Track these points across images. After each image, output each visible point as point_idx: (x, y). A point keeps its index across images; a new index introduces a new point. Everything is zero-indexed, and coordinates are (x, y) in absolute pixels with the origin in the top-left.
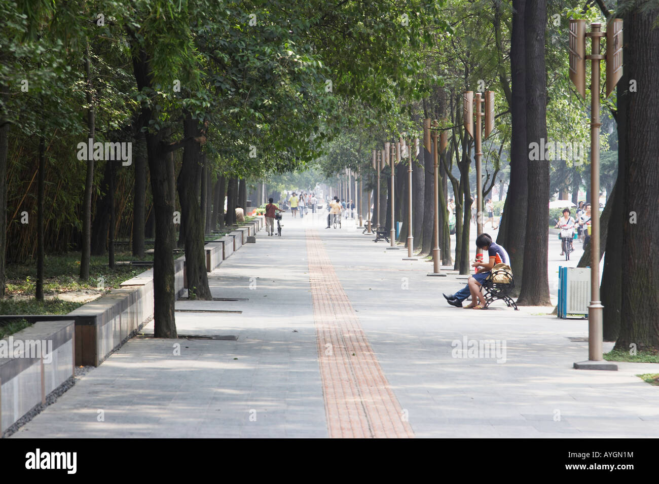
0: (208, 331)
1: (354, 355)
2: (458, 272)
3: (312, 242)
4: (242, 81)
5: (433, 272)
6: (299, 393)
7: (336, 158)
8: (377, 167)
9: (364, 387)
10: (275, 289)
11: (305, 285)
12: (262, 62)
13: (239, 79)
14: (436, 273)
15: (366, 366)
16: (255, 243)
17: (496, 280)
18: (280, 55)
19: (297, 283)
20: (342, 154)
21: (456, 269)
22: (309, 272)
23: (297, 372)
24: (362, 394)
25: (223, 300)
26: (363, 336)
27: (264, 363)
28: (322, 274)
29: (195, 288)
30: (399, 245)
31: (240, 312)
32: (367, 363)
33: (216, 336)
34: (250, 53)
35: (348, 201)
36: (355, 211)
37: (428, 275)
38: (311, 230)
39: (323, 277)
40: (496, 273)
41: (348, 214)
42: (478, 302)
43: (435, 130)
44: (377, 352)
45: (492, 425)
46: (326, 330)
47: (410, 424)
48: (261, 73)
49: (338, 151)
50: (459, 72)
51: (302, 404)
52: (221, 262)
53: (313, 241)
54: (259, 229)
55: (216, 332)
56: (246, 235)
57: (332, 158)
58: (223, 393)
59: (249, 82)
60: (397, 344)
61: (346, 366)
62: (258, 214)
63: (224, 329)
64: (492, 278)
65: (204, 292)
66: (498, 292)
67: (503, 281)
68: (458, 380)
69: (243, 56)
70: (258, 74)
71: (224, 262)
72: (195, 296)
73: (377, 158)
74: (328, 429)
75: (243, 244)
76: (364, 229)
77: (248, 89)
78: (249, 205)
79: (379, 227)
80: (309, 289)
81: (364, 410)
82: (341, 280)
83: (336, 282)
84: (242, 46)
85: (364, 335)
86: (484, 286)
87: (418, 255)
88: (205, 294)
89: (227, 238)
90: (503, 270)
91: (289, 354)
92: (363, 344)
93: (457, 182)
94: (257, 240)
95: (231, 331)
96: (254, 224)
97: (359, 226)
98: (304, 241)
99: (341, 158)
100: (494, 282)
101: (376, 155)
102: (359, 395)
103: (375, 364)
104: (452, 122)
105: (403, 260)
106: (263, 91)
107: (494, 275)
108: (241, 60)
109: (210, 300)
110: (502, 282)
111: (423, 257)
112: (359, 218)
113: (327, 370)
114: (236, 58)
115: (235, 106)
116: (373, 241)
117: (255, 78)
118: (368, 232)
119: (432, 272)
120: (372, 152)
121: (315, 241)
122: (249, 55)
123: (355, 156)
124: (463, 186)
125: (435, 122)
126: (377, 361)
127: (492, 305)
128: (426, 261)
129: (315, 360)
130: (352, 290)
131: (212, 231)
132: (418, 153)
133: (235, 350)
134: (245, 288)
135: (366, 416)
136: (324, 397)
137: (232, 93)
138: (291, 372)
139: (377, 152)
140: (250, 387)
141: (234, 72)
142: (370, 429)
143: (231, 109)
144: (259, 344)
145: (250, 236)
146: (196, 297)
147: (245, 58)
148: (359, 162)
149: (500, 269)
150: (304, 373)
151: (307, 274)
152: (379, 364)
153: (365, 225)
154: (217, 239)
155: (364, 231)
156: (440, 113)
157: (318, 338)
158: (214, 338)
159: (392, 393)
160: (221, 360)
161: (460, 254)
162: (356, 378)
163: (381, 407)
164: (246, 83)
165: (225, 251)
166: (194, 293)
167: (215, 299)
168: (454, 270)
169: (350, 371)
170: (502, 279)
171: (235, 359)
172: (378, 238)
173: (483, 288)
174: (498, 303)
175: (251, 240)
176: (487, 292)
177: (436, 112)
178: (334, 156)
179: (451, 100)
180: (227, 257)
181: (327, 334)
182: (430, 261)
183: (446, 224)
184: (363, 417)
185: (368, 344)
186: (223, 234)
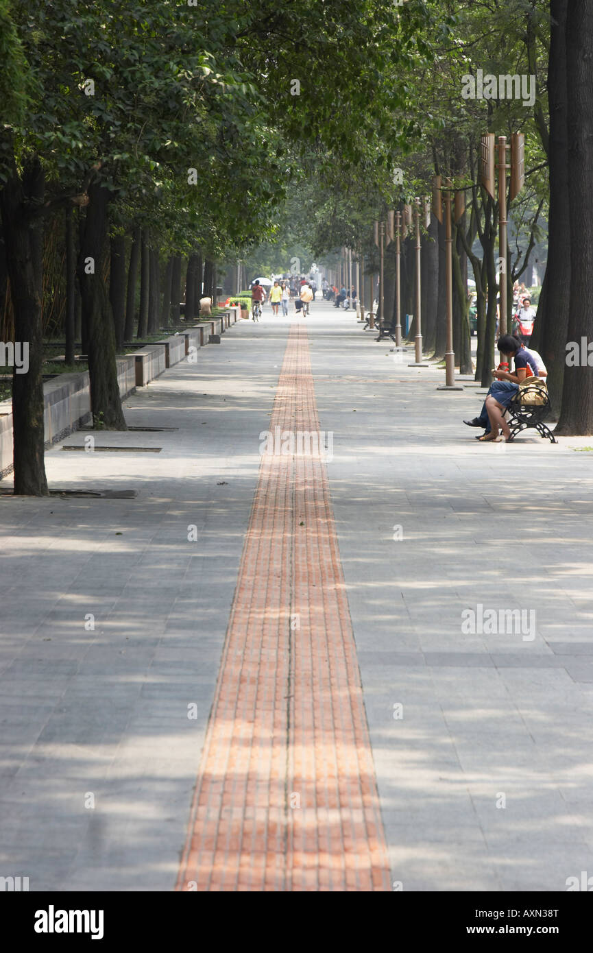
0: (98, 482)
1: (302, 524)
2: (479, 384)
3: (295, 341)
4: (133, 110)
5: (445, 383)
6: (193, 601)
7: (327, 232)
8: (380, 243)
9: (303, 587)
10: (221, 412)
11: (265, 405)
12: (163, 82)
13: (129, 108)
14: (449, 385)
15: (316, 546)
16: (219, 343)
17: (525, 400)
18: (191, 73)
19: (253, 402)
20: (334, 227)
21: (476, 379)
22: (277, 385)
23: (204, 558)
24: (295, 603)
25: (143, 430)
26: (324, 491)
27: (160, 541)
28: (294, 388)
29: (102, 413)
30: (408, 346)
31: (158, 450)
32: (319, 541)
33: (107, 491)
34: (145, 67)
35: (349, 288)
36: (357, 300)
37: (438, 389)
38: (298, 325)
39: (294, 392)
40: (525, 391)
41: (348, 303)
42: (500, 430)
43: (447, 190)
44: (338, 519)
45: (496, 667)
46: (273, 479)
47: (359, 667)
48: (161, 98)
49: (329, 223)
50: (480, 112)
51: (191, 626)
52: (164, 372)
53: (297, 340)
54: (231, 324)
55: (109, 485)
56: (207, 333)
57: (321, 232)
58: (70, 604)
59: (143, 113)
60: (371, 504)
61: (285, 545)
62: (231, 305)
63: (123, 478)
64: (519, 398)
65: (115, 419)
66: (528, 416)
67: (535, 401)
68: (452, 570)
69: (133, 73)
70: (156, 99)
71: (168, 372)
72: (101, 424)
73: (380, 231)
74: (217, 681)
75: (202, 345)
76: (366, 324)
77: (141, 122)
78: (219, 293)
79: (382, 321)
80: (269, 412)
81: (290, 636)
82: (317, 398)
83: (311, 401)
84: (133, 57)
85: (327, 488)
86: (509, 408)
87: (430, 359)
88: (117, 422)
89: (175, 339)
90: (534, 386)
91: (204, 523)
92: (321, 504)
93: (479, 262)
94: (222, 339)
95: (131, 483)
96: (222, 318)
97: (360, 319)
98: (285, 340)
99: (333, 232)
100: (522, 403)
101: (379, 227)
102: (290, 604)
103: (331, 542)
104: (473, 179)
105: (409, 366)
106: (165, 126)
107: (523, 393)
108: (132, 79)
109: (124, 430)
110: (533, 403)
111: (436, 362)
112: (362, 309)
113: (252, 555)
114: (125, 75)
115: (121, 149)
116: (375, 339)
117: (152, 107)
118: (371, 328)
119: (443, 384)
120: (373, 223)
121: (299, 340)
122: (144, 70)
123: (351, 228)
124: (486, 268)
125: (447, 180)
126: (334, 536)
127: (520, 435)
128: (439, 368)
129: (239, 535)
130: (329, 413)
131: (161, 328)
132: (428, 222)
133: (125, 516)
134: (182, 411)
135: (290, 650)
136: (232, 609)
137: (116, 129)
138: (195, 558)
139: (380, 223)
140: (119, 590)
141: (121, 96)
142: (289, 679)
143: (115, 154)
144: (165, 506)
145: (215, 334)
146: (104, 426)
147: (138, 75)
148: (357, 237)
149: (531, 386)
150: (215, 559)
151: (275, 389)
152: (337, 540)
153: (367, 319)
154: (161, 339)
155: (366, 327)
156: (456, 169)
157: (256, 494)
158: (102, 495)
159: (344, 599)
160: (95, 536)
161: (482, 360)
162: (294, 569)
163: (319, 630)
164: (138, 114)
165: (171, 355)
166: (101, 420)
167: (132, 429)
168: (475, 381)
169: (288, 555)
170: (534, 399)
171: (118, 534)
172: (381, 336)
173: (507, 412)
174: (529, 432)
175: (215, 339)
176: (512, 417)
177: (451, 167)
178: (324, 229)
179: (471, 150)
180: (174, 365)
181: (273, 488)
182: (443, 368)
183: (464, 318)
184: (284, 654)
185: (329, 504)
186: (173, 332)
